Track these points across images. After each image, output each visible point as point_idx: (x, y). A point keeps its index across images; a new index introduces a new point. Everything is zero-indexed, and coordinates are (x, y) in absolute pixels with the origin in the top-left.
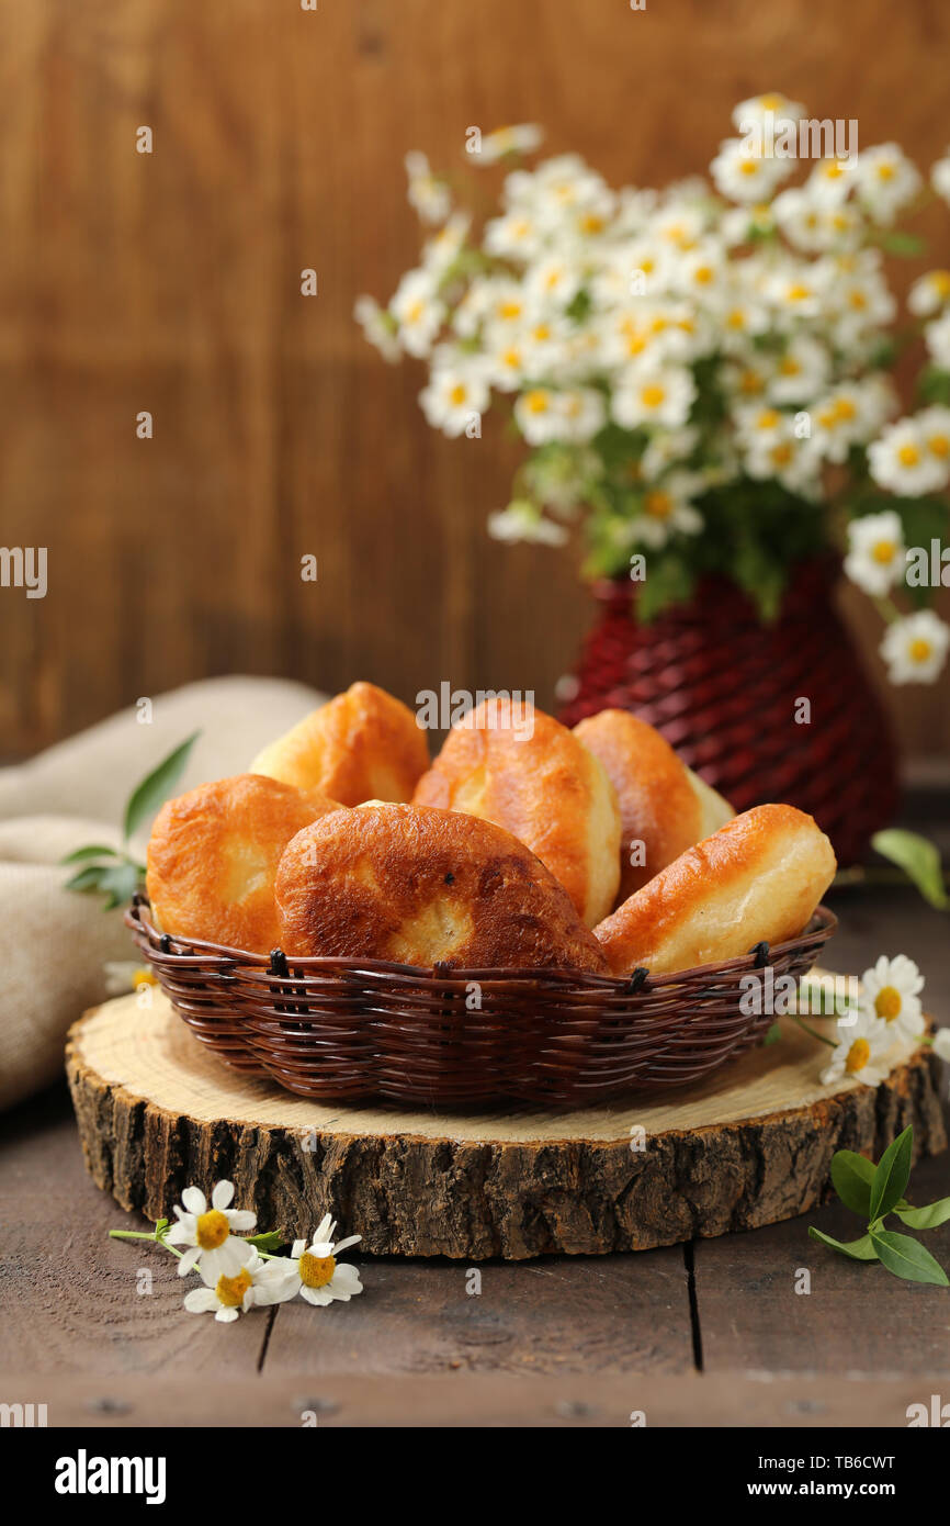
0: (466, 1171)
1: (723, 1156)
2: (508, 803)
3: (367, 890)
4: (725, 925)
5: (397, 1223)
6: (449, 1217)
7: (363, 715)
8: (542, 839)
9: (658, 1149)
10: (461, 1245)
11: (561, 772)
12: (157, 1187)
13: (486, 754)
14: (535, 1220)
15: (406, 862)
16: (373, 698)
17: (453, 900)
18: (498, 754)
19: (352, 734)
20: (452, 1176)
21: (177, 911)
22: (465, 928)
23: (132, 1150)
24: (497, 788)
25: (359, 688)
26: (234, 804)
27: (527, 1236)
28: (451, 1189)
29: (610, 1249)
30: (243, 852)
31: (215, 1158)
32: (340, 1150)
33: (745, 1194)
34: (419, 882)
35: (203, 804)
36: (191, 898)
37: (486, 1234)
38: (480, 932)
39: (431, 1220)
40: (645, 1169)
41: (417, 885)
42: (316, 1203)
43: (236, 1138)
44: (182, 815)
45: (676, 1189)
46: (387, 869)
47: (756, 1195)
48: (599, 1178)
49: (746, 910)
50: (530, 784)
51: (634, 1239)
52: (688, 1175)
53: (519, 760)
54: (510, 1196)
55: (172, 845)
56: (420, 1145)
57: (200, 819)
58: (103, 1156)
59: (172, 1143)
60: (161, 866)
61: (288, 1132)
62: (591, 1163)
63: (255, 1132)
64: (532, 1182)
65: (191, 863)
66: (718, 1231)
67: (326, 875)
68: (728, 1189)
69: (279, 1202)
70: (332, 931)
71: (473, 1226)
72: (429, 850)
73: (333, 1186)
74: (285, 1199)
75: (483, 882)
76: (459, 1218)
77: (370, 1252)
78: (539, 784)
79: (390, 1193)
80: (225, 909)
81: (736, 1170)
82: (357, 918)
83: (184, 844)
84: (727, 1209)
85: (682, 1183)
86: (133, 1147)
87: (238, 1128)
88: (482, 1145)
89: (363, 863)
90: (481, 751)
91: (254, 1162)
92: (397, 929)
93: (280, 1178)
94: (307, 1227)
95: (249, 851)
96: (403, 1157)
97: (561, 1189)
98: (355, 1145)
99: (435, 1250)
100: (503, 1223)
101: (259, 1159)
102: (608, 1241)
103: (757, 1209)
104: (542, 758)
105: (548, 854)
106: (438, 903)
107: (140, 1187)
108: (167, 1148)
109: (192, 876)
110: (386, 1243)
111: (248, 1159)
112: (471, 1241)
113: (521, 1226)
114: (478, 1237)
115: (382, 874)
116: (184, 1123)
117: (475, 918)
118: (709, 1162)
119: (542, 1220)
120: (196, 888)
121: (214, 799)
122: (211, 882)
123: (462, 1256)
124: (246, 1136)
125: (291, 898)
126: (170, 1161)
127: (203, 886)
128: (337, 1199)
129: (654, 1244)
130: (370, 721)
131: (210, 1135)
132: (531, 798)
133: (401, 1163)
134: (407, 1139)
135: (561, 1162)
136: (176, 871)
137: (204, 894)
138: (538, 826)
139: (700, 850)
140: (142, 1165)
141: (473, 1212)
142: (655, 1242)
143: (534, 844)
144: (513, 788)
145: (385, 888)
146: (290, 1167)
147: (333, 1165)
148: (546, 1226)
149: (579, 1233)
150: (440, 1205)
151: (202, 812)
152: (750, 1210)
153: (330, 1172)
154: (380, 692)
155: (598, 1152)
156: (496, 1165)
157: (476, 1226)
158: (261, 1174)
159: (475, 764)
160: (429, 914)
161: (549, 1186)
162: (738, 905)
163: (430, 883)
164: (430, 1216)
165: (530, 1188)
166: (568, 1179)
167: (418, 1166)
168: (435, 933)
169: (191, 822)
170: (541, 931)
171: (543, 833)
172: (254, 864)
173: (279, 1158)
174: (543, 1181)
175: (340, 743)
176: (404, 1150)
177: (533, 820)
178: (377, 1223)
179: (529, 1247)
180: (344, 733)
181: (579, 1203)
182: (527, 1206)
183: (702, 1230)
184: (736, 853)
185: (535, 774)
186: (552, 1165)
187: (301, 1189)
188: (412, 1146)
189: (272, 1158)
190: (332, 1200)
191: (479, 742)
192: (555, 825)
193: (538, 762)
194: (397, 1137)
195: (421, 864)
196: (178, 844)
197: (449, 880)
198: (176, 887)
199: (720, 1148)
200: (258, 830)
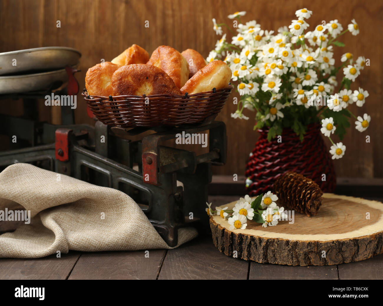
0: (292, 246)
1: (350, 245)
2: (164, 66)
3: (130, 82)
4: (207, 85)
5: (277, 257)
6: (288, 256)
7: (134, 51)
8: (171, 73)
9: (334, 243)
10: (291, 262)
11: (175, 59)
12: (226, 247)
13: (160, 56)
14: (307, 258)
15: (138, 75)
16: (137, 47)
17: (148, 83)
18: (162, 56)
19: (132, 55)
20: (289, 247)
21: (92, 91)
22: (151, 88)
23: (222, 239)
24: (162, 63)
25: (134, 45)
26: (103, 68)
27: (305, 261)
28: (288, 250)
29: (324, 265)
30: (105, 78)
31: (239, 241)
32: (265, 241)
33: (355, 254)
34: (141, 79)
35: (97, 68)
36: (95, 88)
37: (296, 260)
38: (154, 89)
39: (284, 257)
40: (332, 247)
41: (140, 80)
42: (259, 252)
43: (243, 237)
44: (92, 71)
45: (339, 252)
46: (134, 77)
47: (357, 254)
48: (321, 249)
49: (211, 82)
50: (168, 62)
51: (329, 263)
52: (341, 249)
53: (166, 57)
54: (301, 252)
55: (90, 77)
56: (282, 240)
57: (96, 71)
58: (216, 240)
59: (230, 238)
60: (88, 82)
61: (254, 237)
62: (319, 246)
63: (247, 236)
64: (306, 249)
65: (94, 81)
66: (348, 262)
67: (121, 79)
68: (351, 253)
69: (252, 252)
70: (123, 91)
71: (293, 258)
72: (142, 72)
73: (263, 249)
74: (253, 251)
75: (154, 78)
76: (290, 257)
77: (271, 263)
78: (170, 61)
79: (276, 251)
80: (102, 90)
81: (352, 248)
82: (128, 88)
83: (93, 76)
84: (350, 257)
85: (340, 251)
86: (222, 238)
87: (243, 235)
88: (295, 241)
89: (129, 76)
90: (158, 56)
91: (247, 243)
92: (137, 90)
93: (252, 246)
94: (257, 257)
95: (107, 78)
96: (278, 243)
97: (313, 251)
98: (268, 240)
99: (285, 263)
100: (300, 258)
101: (248, 242)
102: (323, 263)
103: (358, 257)
104: (171, 56)
105: (172, 76)
106: (145, 84)
107: (223, 247)
108: (229, 239)
109: (94, 83)
110: (275, 261)
111: (245, 242)
112: (293, 262)
113: (304, 259)
114: (294, 261)
115: (133, 78)
116: (232, 234)
117: (153, 86)
118: (346, 246)
119: (308, 258)
120: (95, 86)
121: (99, 67)
122: (98, 84)
123: (291, 265)
124: (245, 237)
125: (114, 85)
126: (230, 242)
127: (97, 85)
128: (264, 251)
129: (334, 264)
130: (136, 52)
131: (238, 236)
132: (168, 64)
133: (278, 244)
134: (279, 239)
135: (313, 245)
136: (91, 82)
137: (97, 87)
138: (170, 70)
139: (202, 70)
140: (224, 242)
141: (293, 255)
142: (334, 263)
143: (169, 74)
144: (165, 63)
145: (134, 81)
146: (254, 244)
147: (263, 244)
148: (309, 259)
149: (317, 261)
150: (286, 254)
151: (96, 70)
152: (356, 257)
153: (263, 245)
154: (138, 46)
155: (321, 243)
156: (298, 245)
157: (294, 258)
158: (248, 245)
159: (157, 59)
160: (143, 86)
161: (310, 250)
162: (209, 81)
163: (143, 79)
164: (284, 256)
165: (306, 251)
166: (314, 249)
167: (281, 245)
168: (145, 90)
169: (94, 72)
170: (167, 88)
171: (171, 71)
172: (108, 80)
173: (252, 242)
174: (309, 249)
175: (129, 57)
176: (279, 241)
177: (169, 69)
178: (273, 257)
179: (306, 263)
180: (130, 55)
181: (317, 254)
182: (305, 254)
183: (345, 261)
184: (209, 70)
185: (169, 60)
186: (311, 246)
187: (257, 249)
188: (280, 241)
189: (250, 242)
190: (263, 252)
191: (158, 54)
192: (173, 70)
193: (170, 57)
194: (277, 238)
195: (141, 75)
196: (91, 77)
197: (147, 78)
198: (91, 86)
199: (349, 244)
200: (108, 73)
